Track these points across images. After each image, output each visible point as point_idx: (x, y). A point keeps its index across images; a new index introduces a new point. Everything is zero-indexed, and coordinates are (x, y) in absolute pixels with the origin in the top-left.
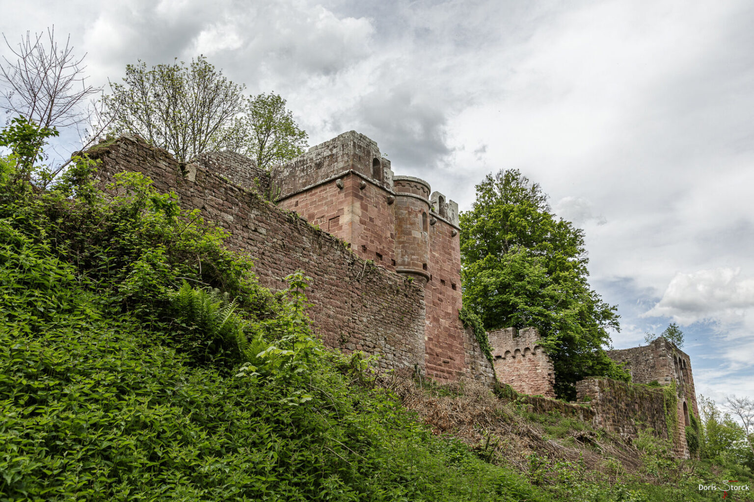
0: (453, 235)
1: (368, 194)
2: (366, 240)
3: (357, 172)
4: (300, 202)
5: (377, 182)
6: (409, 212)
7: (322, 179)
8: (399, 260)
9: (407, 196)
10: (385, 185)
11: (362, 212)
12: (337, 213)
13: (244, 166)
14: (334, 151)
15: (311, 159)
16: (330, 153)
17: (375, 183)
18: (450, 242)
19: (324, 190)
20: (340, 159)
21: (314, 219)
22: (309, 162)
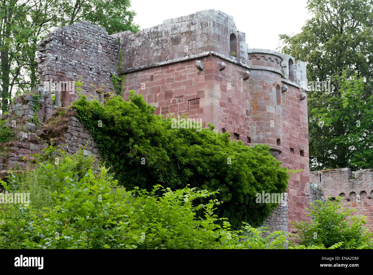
0: (302, 99)
1: (226, 73)
2: (226, 122)
3: (217, 54)
4: (156, 77)
5: (234, 60)
6: (264, 86)
7: (180, 56)
8: (254, 137)
9: (262, 70)
10: (241, 60)
11: (222, 94)
12: (197, 95)
13: (96, 37)
14: (192, 28)
15: (167, 33)
16: (187, 29)
17: (232, 61)
18: (298, 106)
19: (182, 68)
20: (198, 38)
21: (171, 97)
22: (164, 35)
